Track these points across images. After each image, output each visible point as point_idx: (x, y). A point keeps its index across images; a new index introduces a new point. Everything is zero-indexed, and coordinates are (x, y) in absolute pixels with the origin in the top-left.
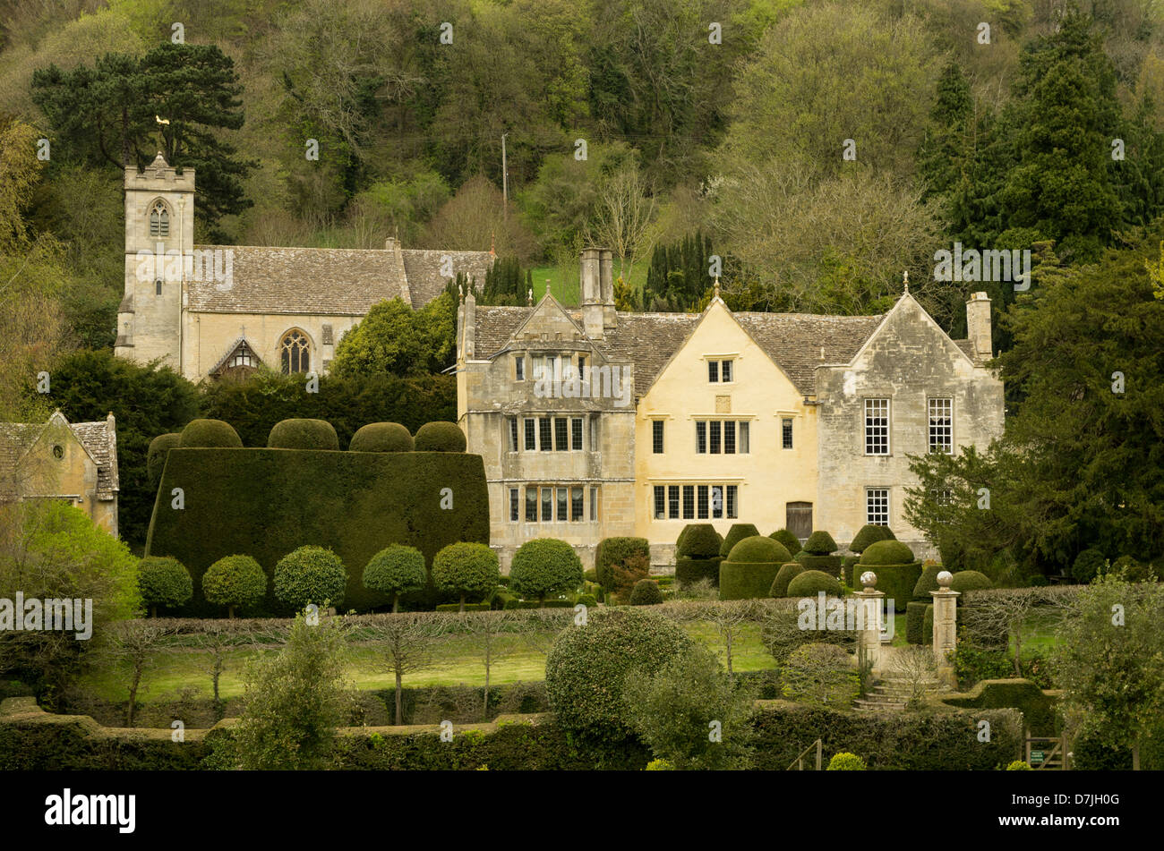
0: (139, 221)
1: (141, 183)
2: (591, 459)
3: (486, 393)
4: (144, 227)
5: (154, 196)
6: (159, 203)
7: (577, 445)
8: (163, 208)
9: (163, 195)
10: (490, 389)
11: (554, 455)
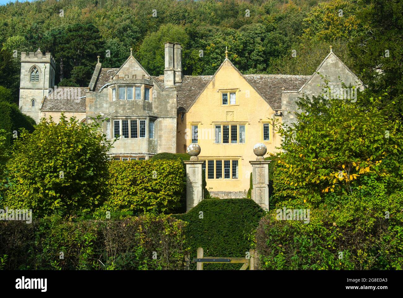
0: (26, 75)
1: (28, 59)
2: (150, 142)
3: (96, 108)
4: (28, 78)
5: (32, 64)
6: (35, 68)
7: (143, 134)
8: (37, 70)
9: (37, 64)
10: (98, 106)
11: (130, 140)
